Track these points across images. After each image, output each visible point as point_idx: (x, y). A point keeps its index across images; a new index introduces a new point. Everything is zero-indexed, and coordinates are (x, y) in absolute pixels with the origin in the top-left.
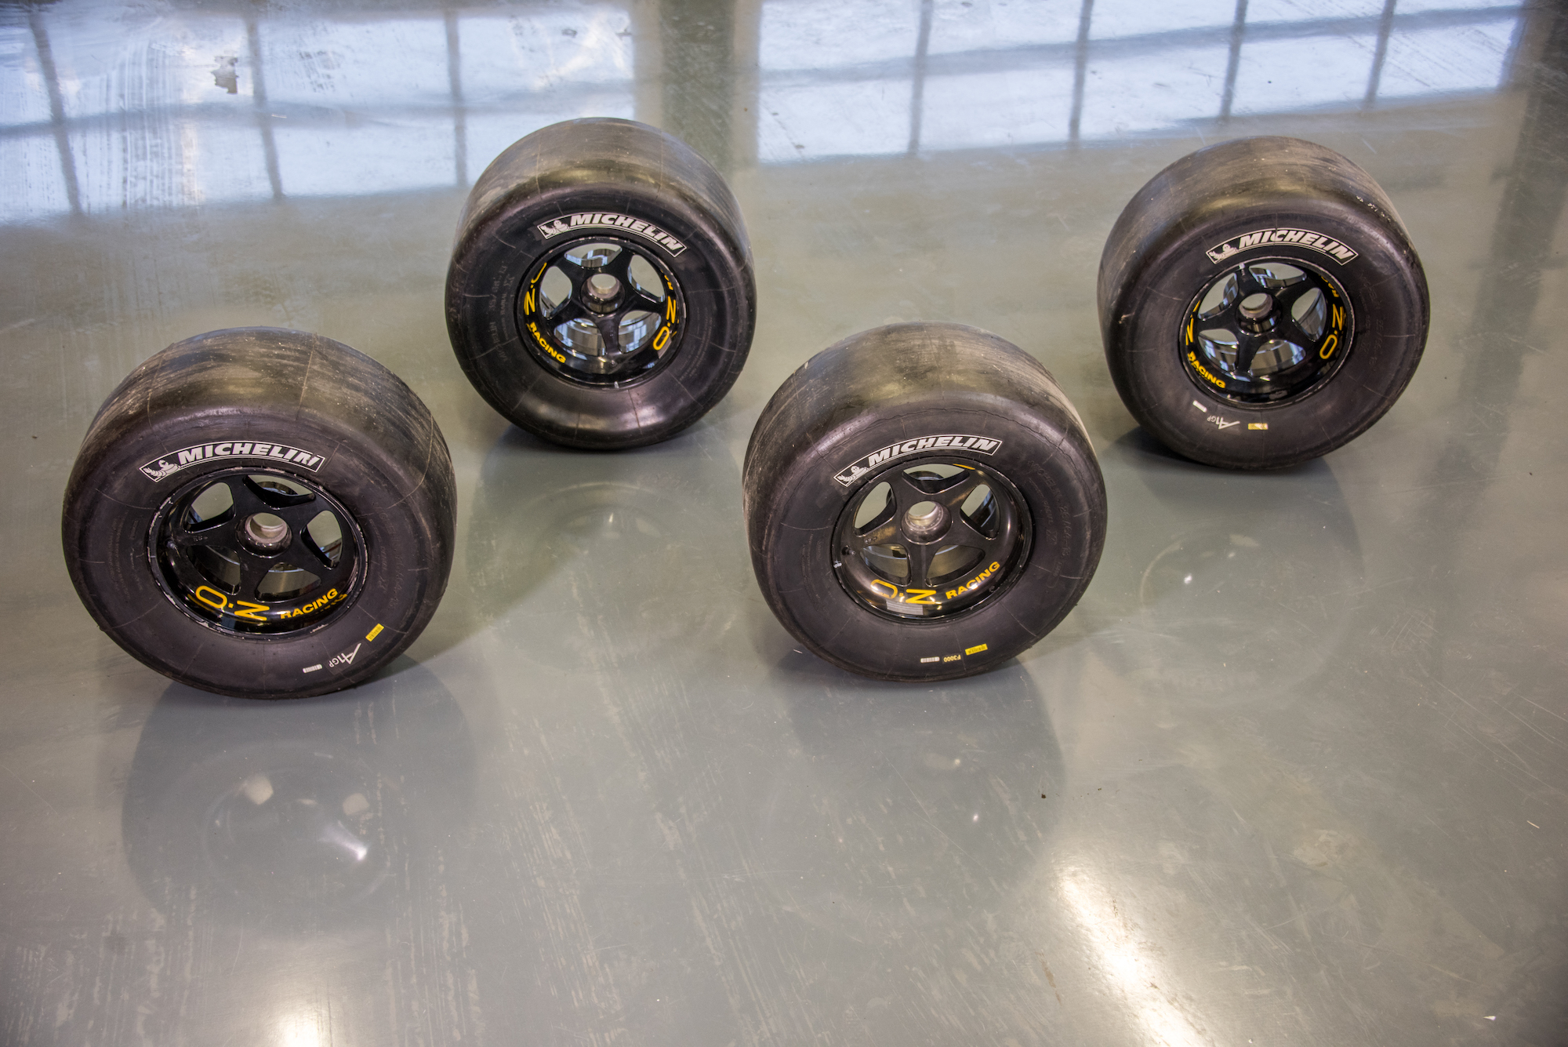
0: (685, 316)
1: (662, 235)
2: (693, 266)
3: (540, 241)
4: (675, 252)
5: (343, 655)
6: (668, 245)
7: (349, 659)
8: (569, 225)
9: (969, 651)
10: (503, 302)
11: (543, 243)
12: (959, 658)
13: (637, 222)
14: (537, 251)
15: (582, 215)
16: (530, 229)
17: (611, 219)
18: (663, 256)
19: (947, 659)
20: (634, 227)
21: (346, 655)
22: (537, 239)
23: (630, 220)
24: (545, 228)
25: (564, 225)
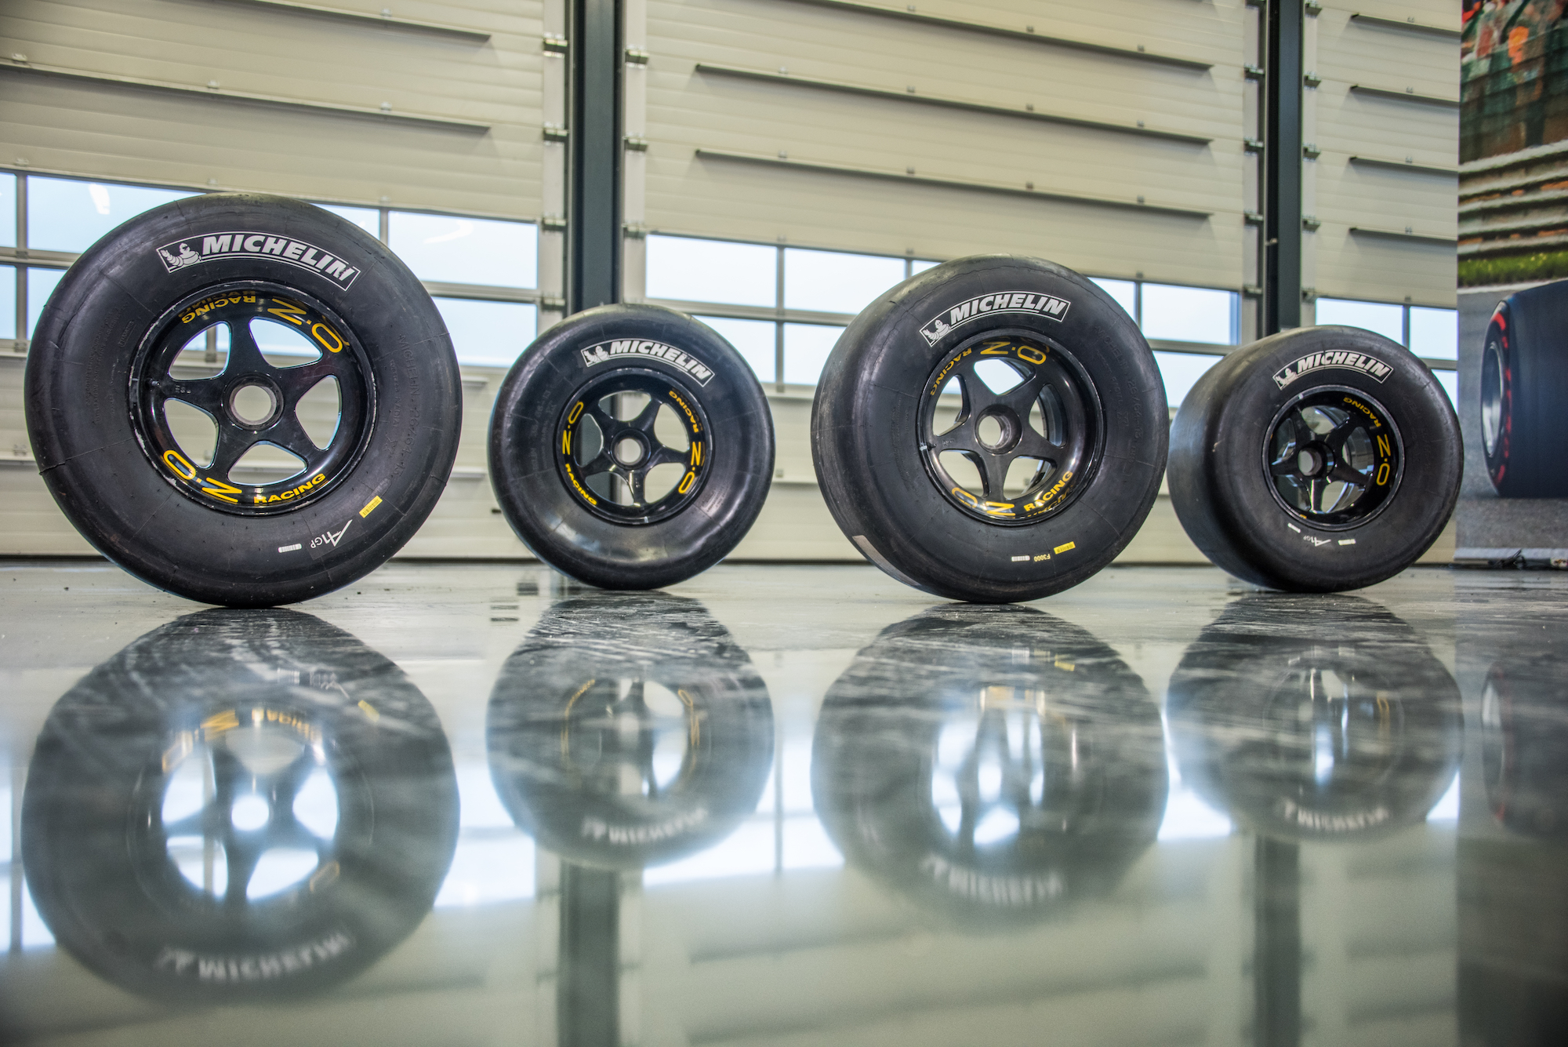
0: (711, 449)
1: (693, 363)
2: (719, 394)
3: (582, 368)
4: (703, 381)
5: (328, 533)
6: (697, 375)
7: (335, 539)
8: (609, 354)
9: (1058, 550)
10: (544, 430)
11: (584, 370)
12: (1049, 557)
13: (671, 350)
14: (579, 380)
15: (621, 342)
16: (574, 352)
17: (647, 348)
18: (693, 389)
19: (1037, 559)
20: (667, 356)
21: (332, 535)
22: (580, 366)
23: (664, 348)
24: (587, 354)
25: (604, 352)
